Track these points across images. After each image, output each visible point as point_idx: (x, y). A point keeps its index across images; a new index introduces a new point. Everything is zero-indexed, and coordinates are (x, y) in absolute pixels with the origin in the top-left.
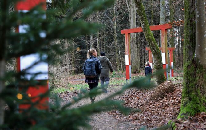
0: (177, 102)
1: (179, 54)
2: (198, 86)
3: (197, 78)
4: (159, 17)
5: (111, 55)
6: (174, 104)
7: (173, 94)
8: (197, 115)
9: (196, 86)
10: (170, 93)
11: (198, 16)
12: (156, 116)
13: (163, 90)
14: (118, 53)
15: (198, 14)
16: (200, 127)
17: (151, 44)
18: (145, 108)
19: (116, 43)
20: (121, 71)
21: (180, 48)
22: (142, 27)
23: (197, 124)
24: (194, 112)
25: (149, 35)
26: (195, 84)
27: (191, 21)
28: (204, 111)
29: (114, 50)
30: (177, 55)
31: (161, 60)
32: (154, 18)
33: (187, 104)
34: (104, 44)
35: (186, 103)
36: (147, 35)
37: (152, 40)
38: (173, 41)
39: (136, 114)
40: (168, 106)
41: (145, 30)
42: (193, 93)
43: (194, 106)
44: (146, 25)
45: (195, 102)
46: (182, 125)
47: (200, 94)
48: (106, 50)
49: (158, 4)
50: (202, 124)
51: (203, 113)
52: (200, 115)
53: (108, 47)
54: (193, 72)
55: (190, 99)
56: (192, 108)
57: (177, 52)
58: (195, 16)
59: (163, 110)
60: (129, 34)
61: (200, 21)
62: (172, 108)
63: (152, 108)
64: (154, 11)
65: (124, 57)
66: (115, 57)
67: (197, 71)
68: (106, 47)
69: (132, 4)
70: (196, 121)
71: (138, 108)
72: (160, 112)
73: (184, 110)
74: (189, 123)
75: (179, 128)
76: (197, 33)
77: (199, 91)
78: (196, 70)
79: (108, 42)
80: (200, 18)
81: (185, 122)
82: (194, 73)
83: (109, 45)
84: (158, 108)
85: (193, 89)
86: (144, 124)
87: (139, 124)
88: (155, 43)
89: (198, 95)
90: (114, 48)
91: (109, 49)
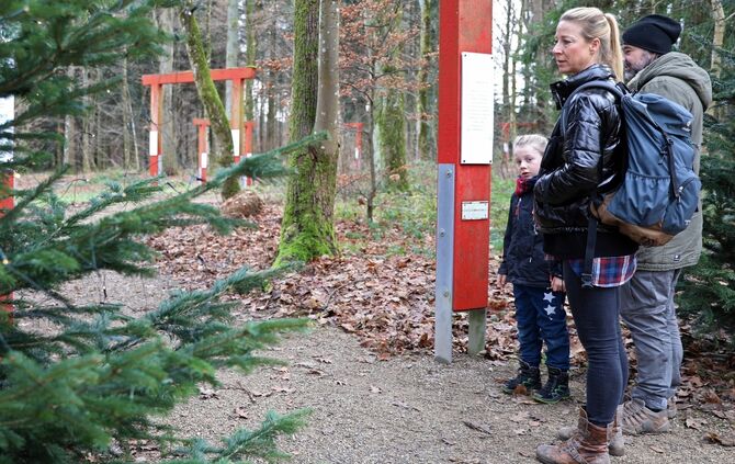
0: (267, 235)
1: (261, 137)
2: (318, 199)
3: (317, 184)
4: (223, 53)
5: (114, 134)
6: (259, 240)
7: (257, 219)
8: (314, 260)
9: (314, 200)
10: (251, 216)
11: (324, 50)
12: (224, 265)
13: (238, 210)
14: (130, 129)
15: (325, 46)
16: (320, 286)
17: (213, 109)
18: (199, 247)
19: (126, 106)
20: (135, 168)
21: (265, 125)
22: (194, 70)
23: (316, 278)
24: (308, 255)
25: (209, 89)
26: (312, 196)
27: (309, 60)
28: (327, 253)
29: (120, 120)
30: (258, 139)
31: (231, 147)
32: (213, 55)
33: (294, 239)
34: (99, 108)
35: (291, 236)
36: (204, 90)
37: (214, 100)
38: (251, 108)
39: (181, 260)
40: (248, 243)
41: (199, 77)
42: (307, 215)
43: (308, 242)
44: (201, 67)
45: (309, 234)
46: (284, 282)
47: (322, 218)
48: (103, 120)
49: (221, 24)
50: (324, 280)
51: (324, 256)
52: (318, 261)
53: (108, 114)
54: (308, 169)
55: (300, 227)
56: (303, 246)
57: (258, 133)
58: (316, 50)
59: (239, 253)
60: (160, 85)
61: (327, 62)
62: (256, 248)
63: (215, 247)
64: (214, 39)
65: (147, 139)
66: (122, 138)
67: (317, 168)
68: (103, 115)
69: (165, 22)
70: (312, 273)
71: (182, 248)
72: (233, 255)
73: (288, 251)
74: (298, 277)
75: (277, 287)
76: (320, 86)
77: (319, 212)
78: (314, 167)
79: (108, 103)
80: (327, 55)
81: (290, 275)
82: (310, 173)
83: (109, 110)
84: (225, 248)
85: (309, 205)
86: (199, 281)
87: (188, 279)
88: (220, 108)
89: (316, 220)
90: (121, 118)
91: (109, 118)
